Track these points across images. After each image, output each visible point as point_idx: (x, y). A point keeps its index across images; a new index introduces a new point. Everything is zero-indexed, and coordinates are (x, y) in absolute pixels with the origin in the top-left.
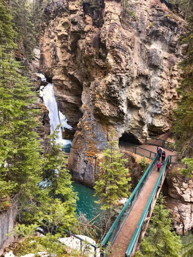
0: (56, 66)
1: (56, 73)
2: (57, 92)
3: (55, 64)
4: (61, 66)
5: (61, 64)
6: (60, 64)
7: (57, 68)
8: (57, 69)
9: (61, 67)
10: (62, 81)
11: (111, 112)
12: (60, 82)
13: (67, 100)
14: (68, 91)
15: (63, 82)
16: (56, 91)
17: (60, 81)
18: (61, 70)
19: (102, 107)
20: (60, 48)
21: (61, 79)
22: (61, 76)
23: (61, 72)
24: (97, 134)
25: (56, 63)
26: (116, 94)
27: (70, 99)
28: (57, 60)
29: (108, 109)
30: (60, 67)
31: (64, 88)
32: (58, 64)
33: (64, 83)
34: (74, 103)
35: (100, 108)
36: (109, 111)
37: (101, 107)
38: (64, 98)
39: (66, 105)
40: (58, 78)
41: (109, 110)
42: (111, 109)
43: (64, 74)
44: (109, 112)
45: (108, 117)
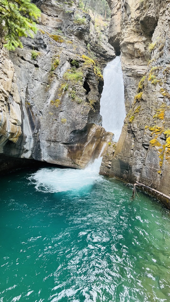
0: (126, 24)
1: (126, 35)
2: (125, 64)
3: (125, 21)
4: (133, 20)
5: (133, 17)
6: (131, 18)
7: (127, 26)
8: (127, 28)
9: (133, 23)
10: (133, 44)
12: (129, 47)
13: (138, 72)
14: (140, 58)
15: (134, 46)
16: (124, 62)
17: (129, 45)
18: (132, 28)
21: (132, 41)
22: (133, 37)
23: (133, 31)
25: (126, 19)
28: (128, 12)
31: (136, 55)
32: (129, 18)
33: (136, 46)
38: (133, 70)
39: (136, 80)
40: (127, 41)
43: (137, 32)
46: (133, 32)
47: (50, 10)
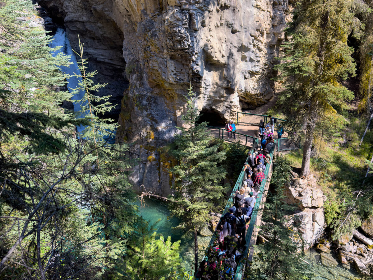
1: (70, 9)
10: (83, 22)
11: (178, 76)
13: (96, 58)
14: (96, 41)
15: (84, 26)
17: (78, 23)
19: (163, 68)
21: (80, 20)
22: (81, 14)
24: (157, 115)
26: (184, 43)
27: (102, 55)
29: (173, 71)
31: (88, 35)
33: (88, 26)
34: (110, 61)
35: (159, 70)
36: (175, 74)
37: (160, 68)
40: (75, 19)
41: (175, 72)
42: (177, 70)
43: (86, 9)
44: (175, 76)
45: (174, 84)
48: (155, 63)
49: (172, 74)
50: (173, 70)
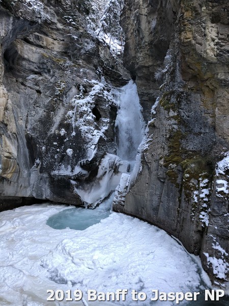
0: (140, 48)
1: (140, 59)
3: (139, 44)
4: (147, 44)
5: (147, 40)
6: (145, 42)
8: (142, 51)
10: (148, 67)
11: (222, 46)
12: (144, 71)
15: (149, 70)
18: (146, 52)
19: (199, 37)
20: (146, 15)
21: (147, 65)
22: (148, 61)
24: (188, 117)
28: (141, 36)
30: (146, 46)
35: (193, 42)
36: (217, 44)
37: (195, 38)
38: (149, 94)
40: (142, 65)
41: (217, 41)
43: (152, 56)
44: (216, 47)
45: (215, 63)
46: (147, 56)
47: (55, 34)
48: (188, 33)
49: (212, 44)
50: (214, 37)
